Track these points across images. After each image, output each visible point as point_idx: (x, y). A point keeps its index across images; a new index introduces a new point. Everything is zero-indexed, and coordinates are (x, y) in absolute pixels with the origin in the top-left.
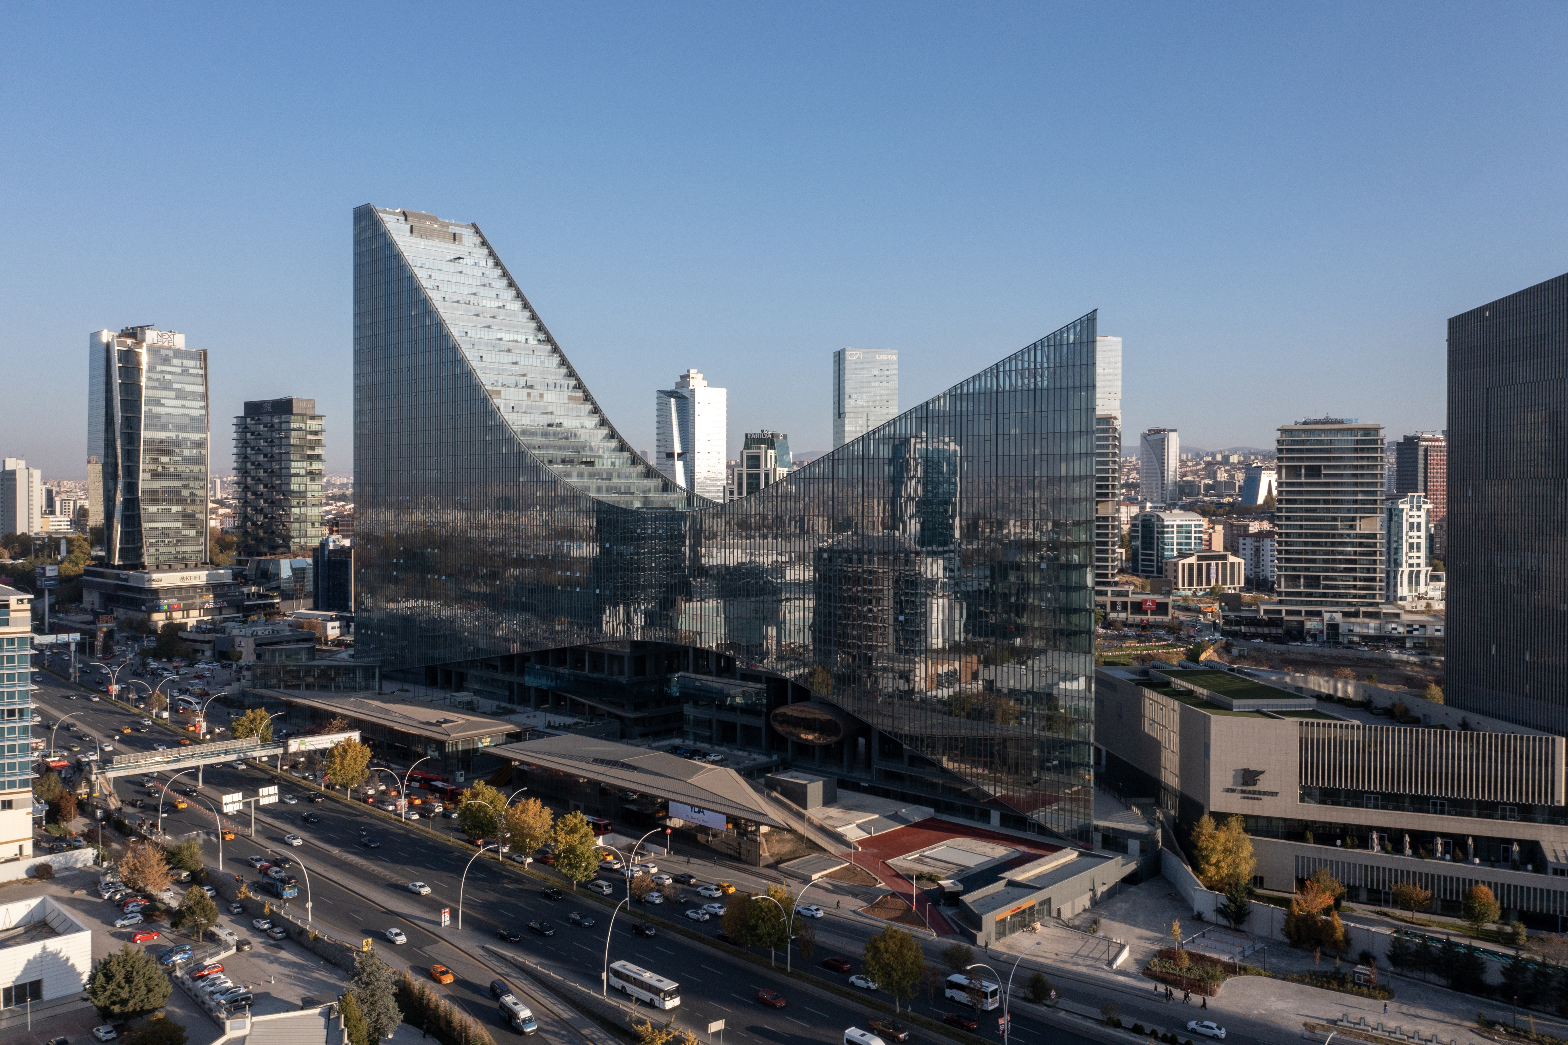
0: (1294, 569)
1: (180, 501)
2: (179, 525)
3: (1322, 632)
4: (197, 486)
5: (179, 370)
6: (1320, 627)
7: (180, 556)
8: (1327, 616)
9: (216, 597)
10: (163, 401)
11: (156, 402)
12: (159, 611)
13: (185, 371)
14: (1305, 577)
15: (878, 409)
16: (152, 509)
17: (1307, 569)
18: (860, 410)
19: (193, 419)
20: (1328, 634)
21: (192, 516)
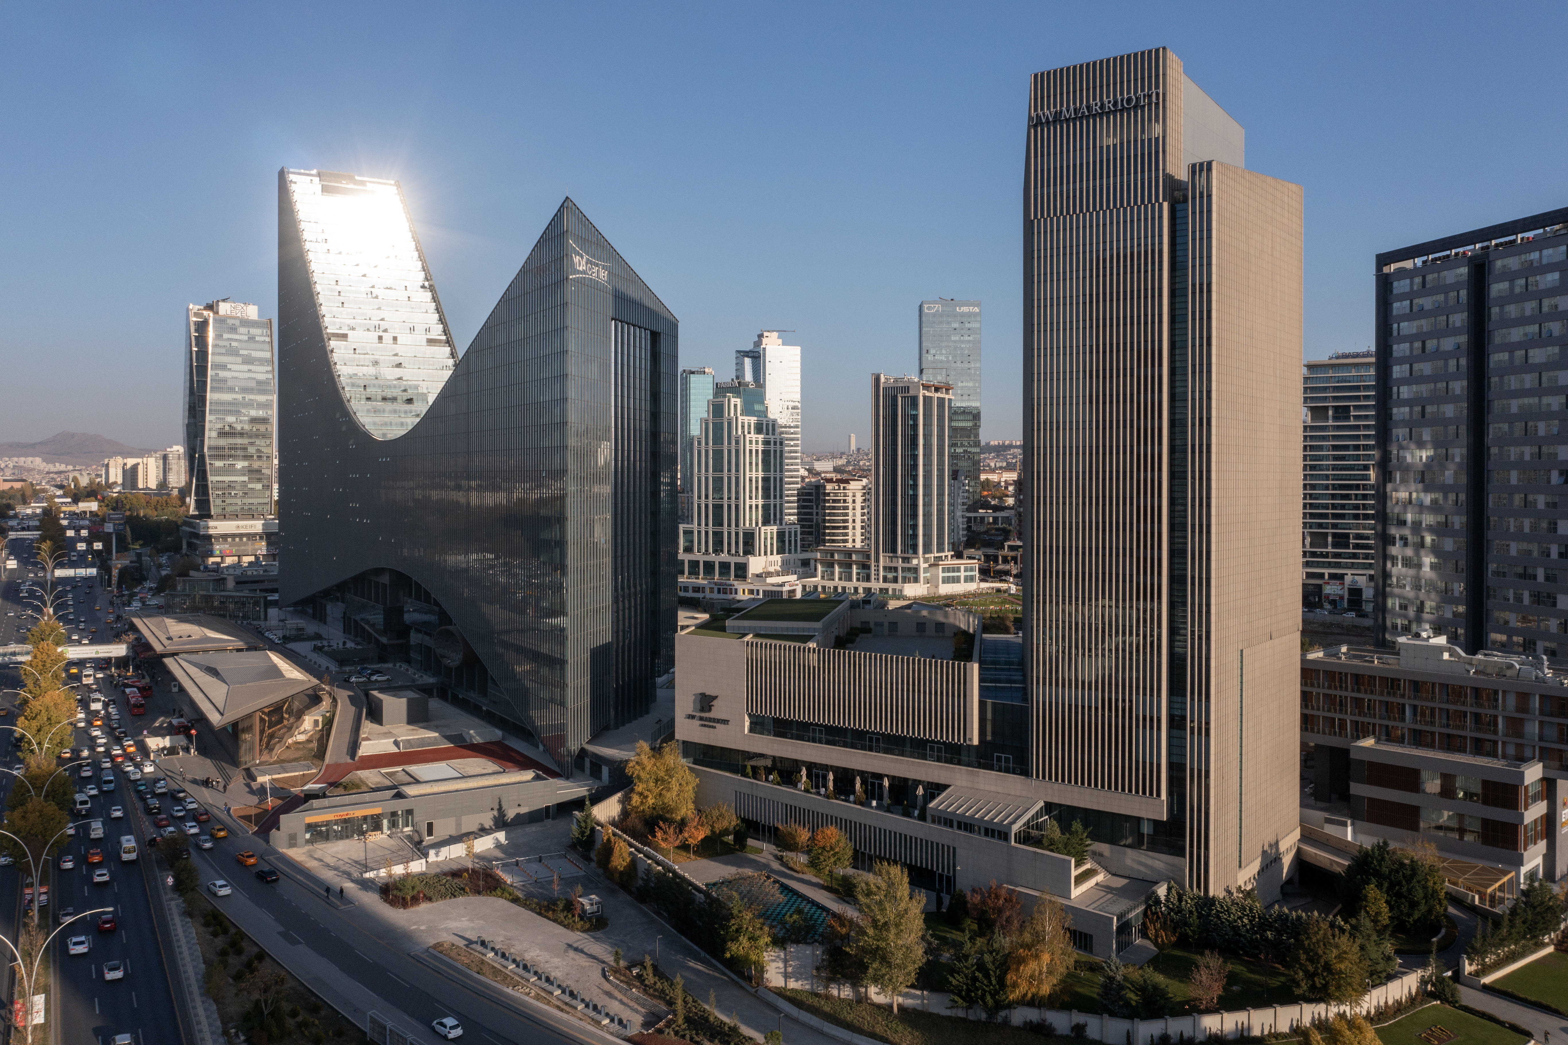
0: (1320, 526)
1: (247, 457)
2: (246, 479)
3: (1342, 598)
4: (263, 444)
5: (246, 338)
6: (1340, 592)
7: (246, 507)
8: (1348, 579)
9: (269, 544)
10: (229, 366)
11: (223, 367)
12: (212, 556)
13: (252, 339)
14: (1334, 535)
15: (959, 364)
16: (219, 464)
17: (1335, 526)
18: (939, 365)
19: (259, 382)
20: (1349, 600)
21: (259, 471)
